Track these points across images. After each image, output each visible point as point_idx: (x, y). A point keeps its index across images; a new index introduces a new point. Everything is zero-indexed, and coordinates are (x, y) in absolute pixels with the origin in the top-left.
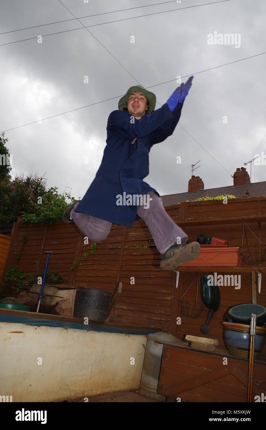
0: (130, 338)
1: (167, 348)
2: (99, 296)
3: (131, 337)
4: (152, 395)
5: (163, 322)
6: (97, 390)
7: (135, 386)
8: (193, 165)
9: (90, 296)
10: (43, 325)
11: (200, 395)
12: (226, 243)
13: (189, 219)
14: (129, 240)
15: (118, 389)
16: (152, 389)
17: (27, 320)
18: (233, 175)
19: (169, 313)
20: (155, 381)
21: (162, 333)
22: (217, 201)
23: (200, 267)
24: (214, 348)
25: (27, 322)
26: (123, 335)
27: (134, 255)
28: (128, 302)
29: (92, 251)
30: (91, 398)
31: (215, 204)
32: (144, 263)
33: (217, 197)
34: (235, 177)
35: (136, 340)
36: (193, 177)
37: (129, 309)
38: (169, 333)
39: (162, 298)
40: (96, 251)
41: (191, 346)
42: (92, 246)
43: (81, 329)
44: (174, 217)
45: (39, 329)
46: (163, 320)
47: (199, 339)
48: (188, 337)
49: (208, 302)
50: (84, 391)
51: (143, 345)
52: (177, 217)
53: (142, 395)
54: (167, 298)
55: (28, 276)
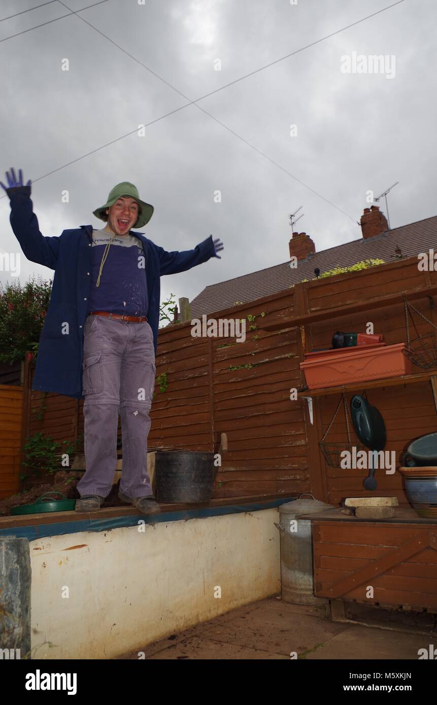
0: (253, 518)
1: (317, 525)
2: (195, 463)
3: (254, 515)
4: (304, 599)
5: (298, 482)
6: (218, 608)
7: (274, 590)
8: (292, 216)
9: (181, 465)
10: (114, 528)
11: (384, 589)
12: (381, 339)
13: (313, 309)
14: (219, 360)
15: (249, 600)
16: (302, 590)
17: (88, 525)
18: (359, 221)
19: (306, 466)
20: (305, 577)
21: (303, 500)
22: (354, 272)
23: (345, 385)
24: (393, 511)
25: (88, 529)
26: (242, 514)
27: (232, 382)
28: (235, 460)
29: (161, 388)
30: (211, 623)
31: (353, 278)
32: (251, 393)
33: (354, 267)
34: (363, 223)
35: (262, 519)
36: (295, 234)
37: (239, 471)
38: (313, 499)
39: (291, 444)
40: (167, 386)
41: (356, 514)
42: (160, 379)
43: (176, 520)
44: (287, 310)
45: (109, 533)
46: (298, 478)
47: (367, 502)
48: (349, 502)
49: (368, 439)
50: (198, 615)
51: (275, 524)
52: (292, 309)
53: (288, 603)
54: (298, 443)
55: (62, 444)
